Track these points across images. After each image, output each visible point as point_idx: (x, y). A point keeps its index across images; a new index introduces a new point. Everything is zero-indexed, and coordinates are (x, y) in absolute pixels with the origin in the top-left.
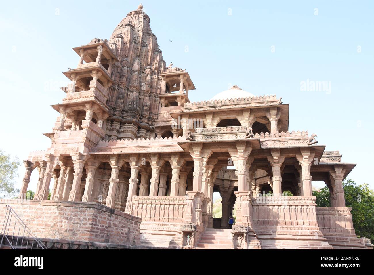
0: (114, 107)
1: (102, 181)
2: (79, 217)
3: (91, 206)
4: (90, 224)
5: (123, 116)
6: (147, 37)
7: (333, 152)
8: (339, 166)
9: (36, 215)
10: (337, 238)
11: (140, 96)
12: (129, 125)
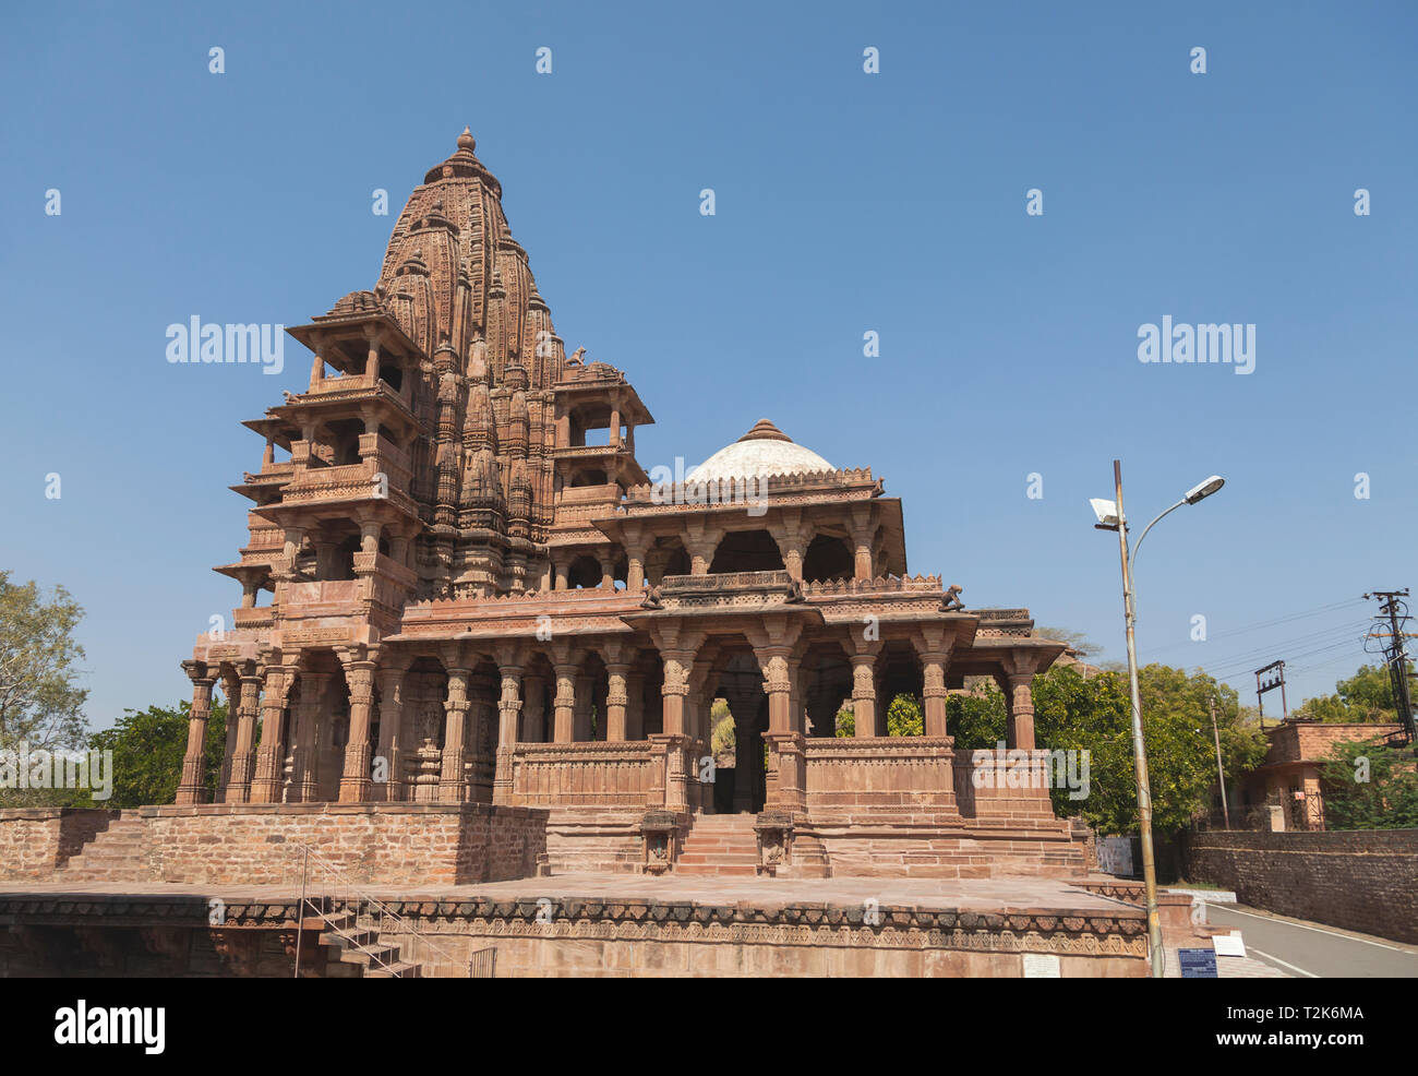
0: (432, 500)
1: (420, 703)
2: (425, 834)
3: (450, 810)
4: (452, 848)
5: (460, 520)
6: (502, 258)
7: (1014, 612)
8: (1023, 650)
9: (319, 836)
10: (1009, 823)
11: (499, 459)
12: (481, 547)
